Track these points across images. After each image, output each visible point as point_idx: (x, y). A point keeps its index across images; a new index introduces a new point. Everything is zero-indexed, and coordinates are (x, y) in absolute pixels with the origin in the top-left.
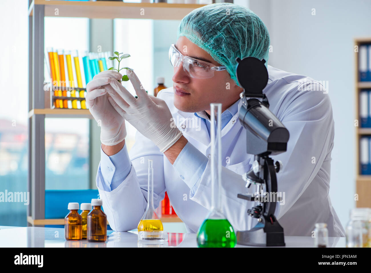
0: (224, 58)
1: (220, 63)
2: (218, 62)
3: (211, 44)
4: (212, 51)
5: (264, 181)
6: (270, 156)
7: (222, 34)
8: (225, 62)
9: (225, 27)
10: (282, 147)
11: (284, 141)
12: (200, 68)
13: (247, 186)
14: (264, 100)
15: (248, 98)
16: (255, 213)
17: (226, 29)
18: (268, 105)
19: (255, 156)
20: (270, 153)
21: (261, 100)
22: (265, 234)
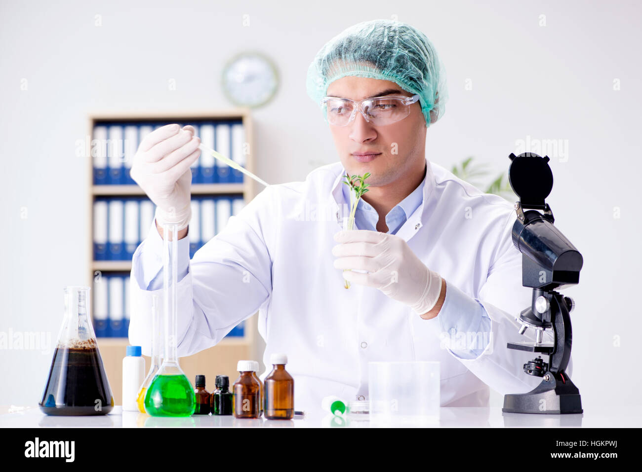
0: (414, 83)
1: (410, 91)
2: (408, 91)
3: (393, 69)
4: (396, 77)
5: (552, 324)
6: (556, 290)
7: (399, 50)
8: (415, 89)
9: (396, 42)
10: (573, 278)
11: (576, 270)
12: (387, 110)
13: (520, 332)
14: (547, 213)
15: (525, 210)
16: (536, 368)
17: (400, 43)
18: (551, 220)
19: (535, 289)
20: (557, 286)
21: (542, 212)
22: (558, 397)
